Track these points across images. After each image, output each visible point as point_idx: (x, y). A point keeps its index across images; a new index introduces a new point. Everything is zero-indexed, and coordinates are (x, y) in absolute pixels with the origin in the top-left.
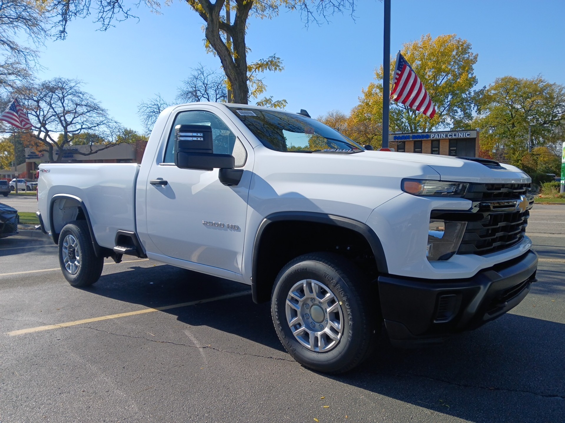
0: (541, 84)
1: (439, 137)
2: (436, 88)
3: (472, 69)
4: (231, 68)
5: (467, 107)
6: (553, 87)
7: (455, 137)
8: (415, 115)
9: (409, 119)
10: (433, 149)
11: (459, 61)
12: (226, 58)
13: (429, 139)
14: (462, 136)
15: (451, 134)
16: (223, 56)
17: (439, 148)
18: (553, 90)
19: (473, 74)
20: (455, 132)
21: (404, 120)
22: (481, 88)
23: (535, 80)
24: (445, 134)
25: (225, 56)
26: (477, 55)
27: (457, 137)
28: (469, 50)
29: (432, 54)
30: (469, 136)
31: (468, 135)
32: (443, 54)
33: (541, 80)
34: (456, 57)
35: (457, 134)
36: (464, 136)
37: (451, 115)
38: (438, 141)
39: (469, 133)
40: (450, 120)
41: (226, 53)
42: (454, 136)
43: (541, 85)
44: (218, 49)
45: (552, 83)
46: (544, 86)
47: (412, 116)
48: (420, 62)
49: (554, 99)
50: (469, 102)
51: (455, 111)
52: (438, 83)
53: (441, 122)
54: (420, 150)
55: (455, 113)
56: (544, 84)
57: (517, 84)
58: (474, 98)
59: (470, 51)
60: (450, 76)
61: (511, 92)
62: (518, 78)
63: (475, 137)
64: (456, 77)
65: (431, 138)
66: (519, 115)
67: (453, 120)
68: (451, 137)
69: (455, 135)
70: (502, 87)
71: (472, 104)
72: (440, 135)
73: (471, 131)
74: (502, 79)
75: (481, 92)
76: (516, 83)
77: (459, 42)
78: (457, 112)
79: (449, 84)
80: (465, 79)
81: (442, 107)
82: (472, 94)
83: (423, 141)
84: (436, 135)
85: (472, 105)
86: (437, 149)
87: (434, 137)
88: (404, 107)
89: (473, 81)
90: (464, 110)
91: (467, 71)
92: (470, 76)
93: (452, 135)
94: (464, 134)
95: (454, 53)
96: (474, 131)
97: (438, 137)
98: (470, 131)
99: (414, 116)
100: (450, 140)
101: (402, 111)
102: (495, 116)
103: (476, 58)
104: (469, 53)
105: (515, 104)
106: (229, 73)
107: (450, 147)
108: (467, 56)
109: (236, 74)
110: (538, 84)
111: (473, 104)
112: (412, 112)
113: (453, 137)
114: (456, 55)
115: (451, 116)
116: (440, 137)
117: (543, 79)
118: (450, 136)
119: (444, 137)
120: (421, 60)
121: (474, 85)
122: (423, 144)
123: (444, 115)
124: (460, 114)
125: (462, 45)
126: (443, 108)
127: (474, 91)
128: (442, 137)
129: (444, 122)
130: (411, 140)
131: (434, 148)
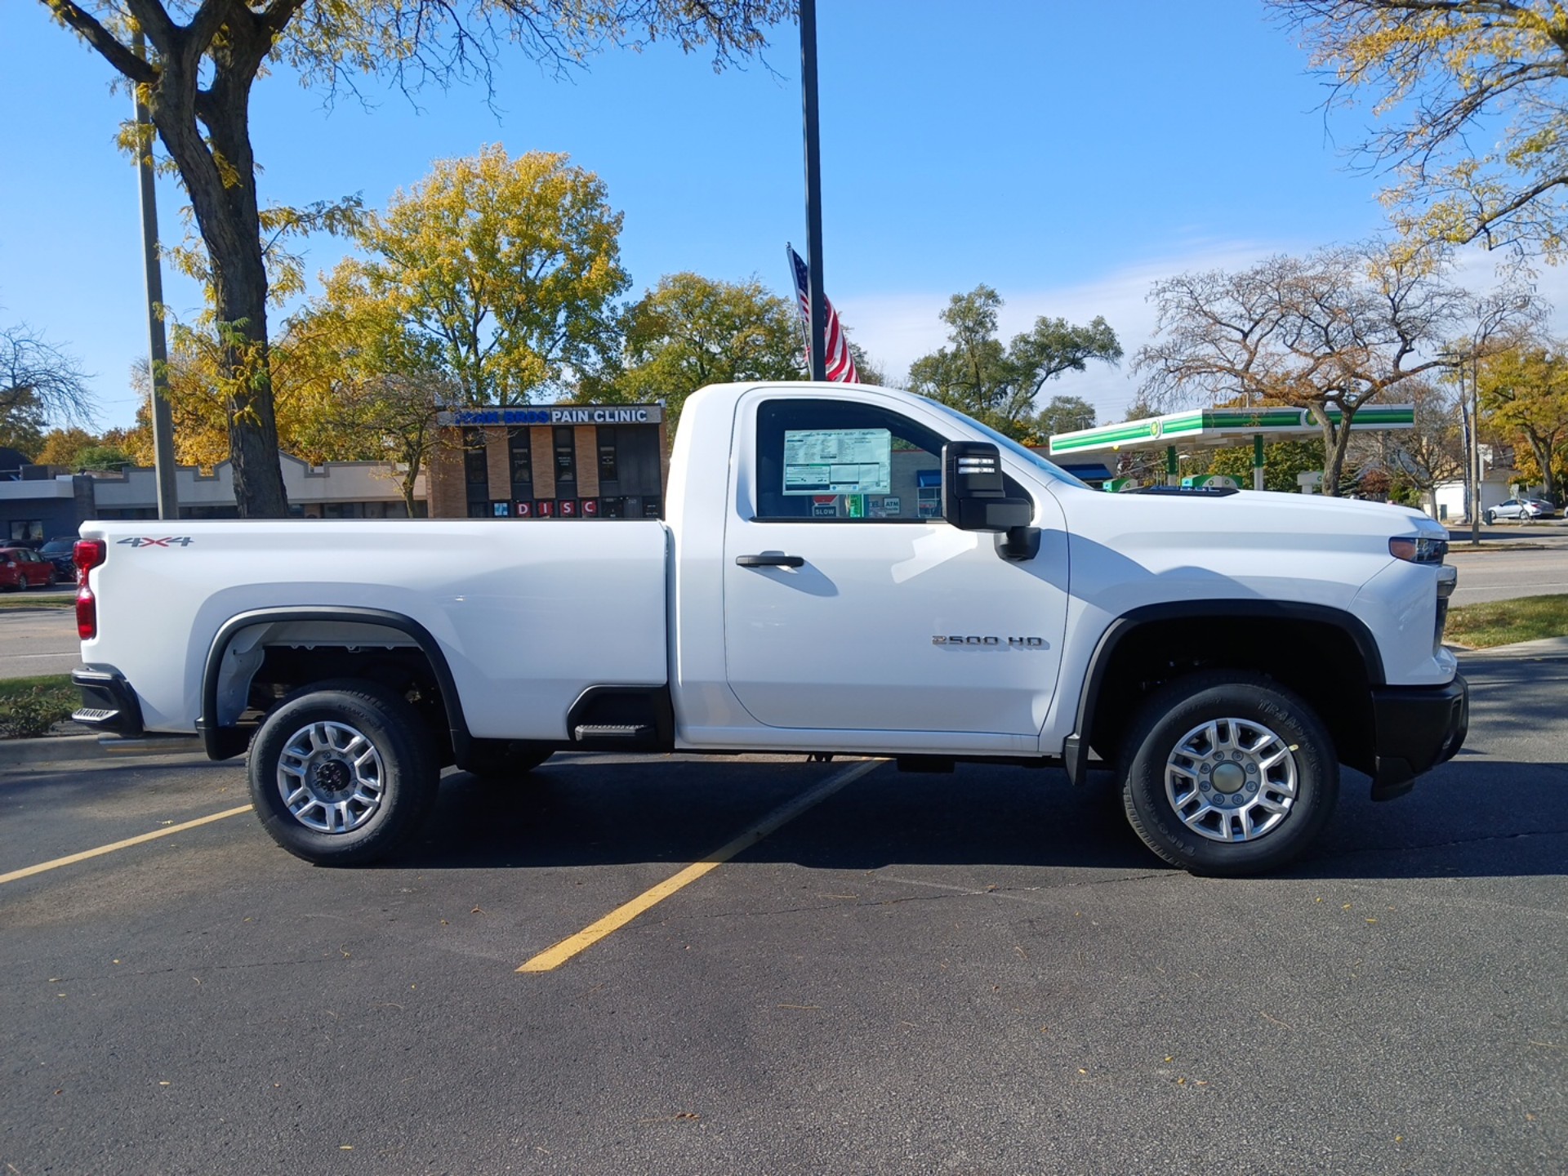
0: (759, 296)
1: (572, 418)
2: (530, 287)
3: (617, 249)
4: (222, 217)
5: (609, 343)
6: (784, 307)
7: (612, 420)
8: (476, 354)
9: (460, 365)
10: (560, 450)
11: (580, 224)
12: (210, 188)
13: (549, 423)
14: (628, 419)
15: (602, 413)
16: (203, 182)
17: (572, 446)
18: (783, 313)
19: (619, 260)
20: (612, 408)
21: (448, 368)
22: (641, 298)
23: (745, 286)
24: (586, 413)
25: (207, 183)
26: (623, 213)
27: (617, 419)
28: (603, 198)
29: (515, 198)
30: (645, 419)
31: (642, 416)
32: (541, 201)
33: (758, 287)
34: (573, 212)
35: (616, 413)
36: (634, 419)
37: (574, 361)
38: (570, 429)
39: (644, 412)
40: (572, 373)
41: (212, 172)
42: (610, 417)
43: (759, 300)
44: (189, 160)
45: (782, 297)
46: (767, 304)
47: (467, 358)
48: (481, 216)
49: (790, 333)
50: (615, 332)
51: (584, 353)
52: (531, 274)
53: (550, 378)
54: (526, 450)
55: (582, 357)
56: (766, 298)
57: (710, 294)
58: (625, 321)
59: (604, 201)
60: (561, 261)
61: (697, 311)
62: (709, 279)
63: (659, 421)
64: (578, 263)
65: (554, 420)
66: (717, 368)
67: (578, 376)
68: (602, 419)
69: (612, 416)
70: (675, 297)
71: (621, 336)
72: (574, 413)
73: (649, 408)
74: (675, 280)
75: (642, 308)
76: (708, 292)
77: (577, 175)
78: (588, 356)
79: (562, 282)
80: (602, 273)
81: (550, 339)
82: (621, 312)
83: (532, 430)
84: (566, 413)
85: (623, 340)
86: (569, 450)
87: (561, 418)
88: (442, 331)
89: (622, 280)
90: (602, 350)
91: (607, 254)
92: (612, 264)
93: (604, 416)
94: (633, 412)
95: (567, 201)
96: (655, 407)
97: (570, 420)
98: (645, 408)
99: (472, 358)
100: (599, 427)
101: (439, 342)
102: (667, 369)
103: (618, 221)
104: (602, 206)
105: (708, 341)
106: (216, 231)
107: (599, 446)
108: (596, 213)
109: (235, 236)
110: (752, 296)
111: (624, 338)
112: (466, 348)
113: (608, 419)
114: (572, 207)
115: (573, 364)
116: (575, 420)
117: (761, 285)
118: (600, 416)
119: (586, 419)
120: (483, 210)
121: (623, 290)
122: (532, 437)
123: (554, 361)
124: (594, 360)
125: (585, 185)
126: (551, 343)
127: (625, 304)
128: (580, 420)
129: (558, 378)
130: (502, 423)
131: (560, 447)
